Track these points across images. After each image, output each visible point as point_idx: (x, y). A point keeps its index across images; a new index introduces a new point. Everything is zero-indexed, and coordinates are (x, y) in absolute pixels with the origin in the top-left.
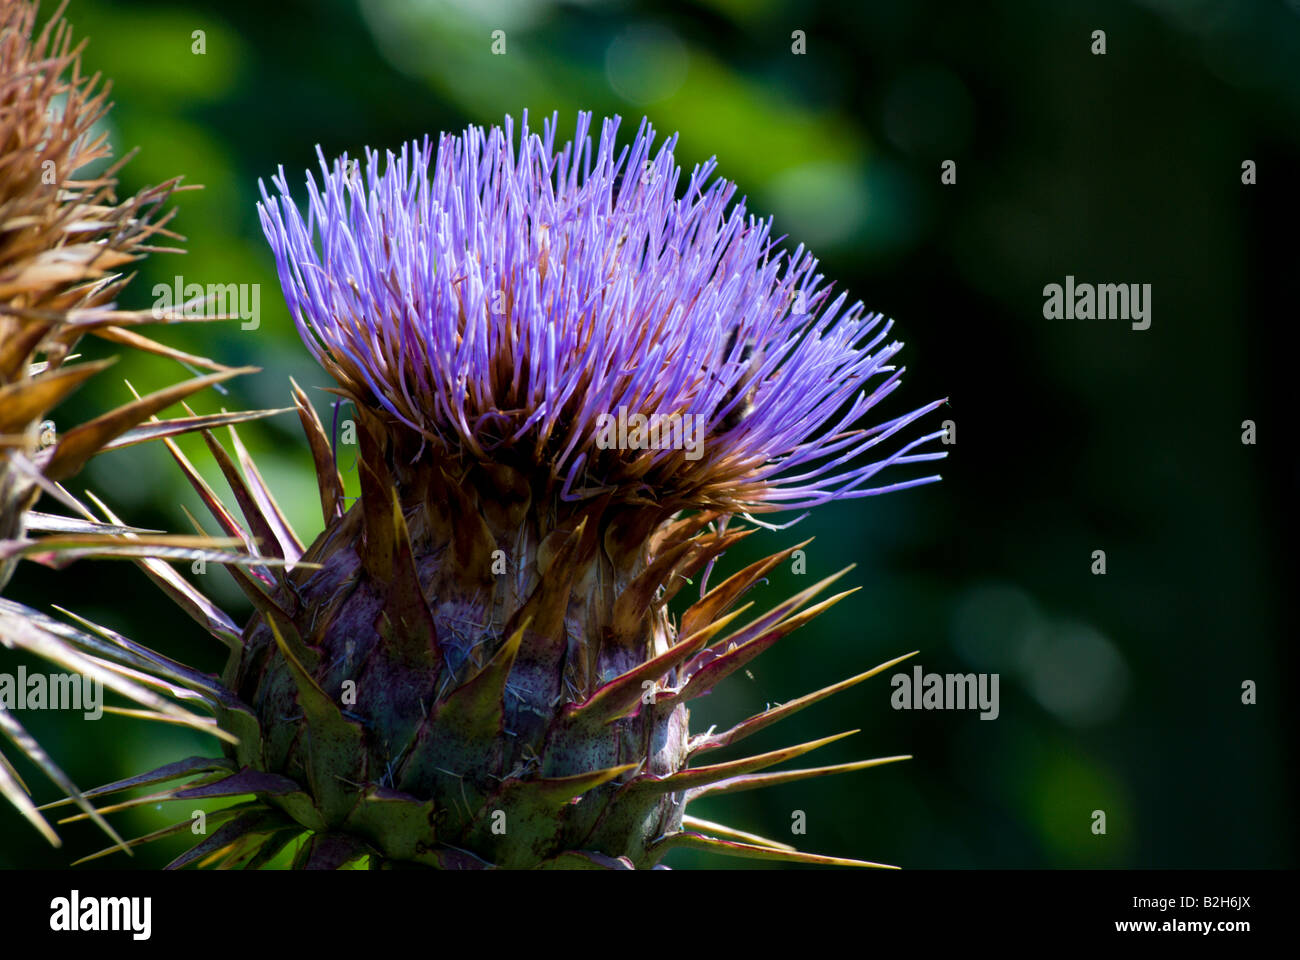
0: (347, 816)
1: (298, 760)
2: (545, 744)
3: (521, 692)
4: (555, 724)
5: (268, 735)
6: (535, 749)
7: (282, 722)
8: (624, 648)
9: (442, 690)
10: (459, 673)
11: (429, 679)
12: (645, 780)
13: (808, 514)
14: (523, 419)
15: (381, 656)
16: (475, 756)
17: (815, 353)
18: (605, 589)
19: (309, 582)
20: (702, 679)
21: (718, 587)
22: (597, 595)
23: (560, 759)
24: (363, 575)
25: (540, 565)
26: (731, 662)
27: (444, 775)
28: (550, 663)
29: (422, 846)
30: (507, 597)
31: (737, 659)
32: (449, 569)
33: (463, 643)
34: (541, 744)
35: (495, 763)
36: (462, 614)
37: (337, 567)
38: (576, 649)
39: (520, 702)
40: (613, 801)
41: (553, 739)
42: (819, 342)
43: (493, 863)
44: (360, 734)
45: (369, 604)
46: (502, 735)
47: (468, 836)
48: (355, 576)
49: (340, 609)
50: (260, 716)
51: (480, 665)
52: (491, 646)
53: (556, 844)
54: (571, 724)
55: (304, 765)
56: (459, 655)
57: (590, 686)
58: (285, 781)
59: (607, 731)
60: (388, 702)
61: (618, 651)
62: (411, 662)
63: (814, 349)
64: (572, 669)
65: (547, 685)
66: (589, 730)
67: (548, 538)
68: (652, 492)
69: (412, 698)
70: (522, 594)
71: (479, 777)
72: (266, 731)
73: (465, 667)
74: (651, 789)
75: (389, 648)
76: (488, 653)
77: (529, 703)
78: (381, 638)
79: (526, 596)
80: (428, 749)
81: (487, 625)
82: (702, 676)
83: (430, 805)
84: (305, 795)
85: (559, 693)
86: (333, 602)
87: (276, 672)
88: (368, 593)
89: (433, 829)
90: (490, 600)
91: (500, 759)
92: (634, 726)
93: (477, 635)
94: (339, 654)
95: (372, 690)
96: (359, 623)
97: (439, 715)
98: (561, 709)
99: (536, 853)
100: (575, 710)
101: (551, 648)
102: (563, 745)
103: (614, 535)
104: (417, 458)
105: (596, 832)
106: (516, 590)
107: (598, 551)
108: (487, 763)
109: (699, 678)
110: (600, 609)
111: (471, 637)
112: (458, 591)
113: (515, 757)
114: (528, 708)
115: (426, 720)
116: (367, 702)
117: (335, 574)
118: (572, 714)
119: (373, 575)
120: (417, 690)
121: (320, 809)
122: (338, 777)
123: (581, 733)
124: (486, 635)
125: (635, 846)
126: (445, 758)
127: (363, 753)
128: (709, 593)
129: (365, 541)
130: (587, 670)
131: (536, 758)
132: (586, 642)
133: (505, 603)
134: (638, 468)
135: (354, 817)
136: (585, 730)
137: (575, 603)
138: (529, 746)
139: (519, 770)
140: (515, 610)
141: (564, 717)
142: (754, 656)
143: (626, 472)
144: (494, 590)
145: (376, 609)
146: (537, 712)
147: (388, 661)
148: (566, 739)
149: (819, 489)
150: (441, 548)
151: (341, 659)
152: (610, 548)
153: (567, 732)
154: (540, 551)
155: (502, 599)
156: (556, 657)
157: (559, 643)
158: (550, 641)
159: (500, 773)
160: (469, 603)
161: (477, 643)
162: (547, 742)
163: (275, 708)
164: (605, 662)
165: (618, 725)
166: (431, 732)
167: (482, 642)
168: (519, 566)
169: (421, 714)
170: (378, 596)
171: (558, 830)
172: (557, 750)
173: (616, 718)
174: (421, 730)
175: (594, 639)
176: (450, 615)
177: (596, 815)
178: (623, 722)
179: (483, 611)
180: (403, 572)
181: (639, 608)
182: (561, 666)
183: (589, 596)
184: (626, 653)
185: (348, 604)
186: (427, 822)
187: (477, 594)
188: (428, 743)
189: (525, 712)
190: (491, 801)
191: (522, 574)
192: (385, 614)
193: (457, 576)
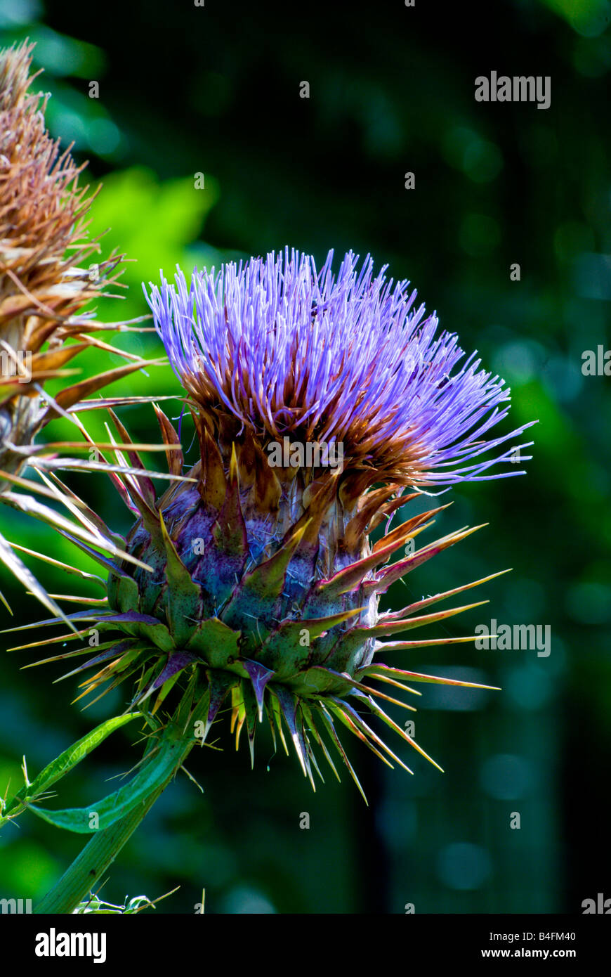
0: (188, 640)
1: (161, 607)
2: (305, 603)
3: (292, 573)
4: (311, 592)
5: (143, 593)
6: (299, 605)
7: (152, 585)
8: (349, 554)
9: (248, 568)
10: (258, 559)
11: (240, 562)
12: (359, 628)
13: (451, 488)
14: (301, 415)
15: (212, 548)
16: (265, 607)
17: (470, 383)
18: (339, 519)
19: (168, 509)
20: (392, 574)
21: (396, 529)
22: (334, 522)
23: (313, 613)
24: (202, 504)
25: (304, 502)
26: (410, 565)
27: (247, 617)
28: (309, 557)
29: (232, 659)
30: (285, 519)
31: (413, 564)
32: (252, 502)
33: (260, 543)
34: (303, 603)
35: (277, 612)
36: (259, 527)
37: (185, 500)
38: (323, 552)
39: (292, 578)
40: (341, 640)
41: (309, 600)
42: (473, 378)
43: (272, 669)
44: (200, 592)
45: (204, 520)
46: (282, 596)
47: (259, 653)
48: (196, 504)
49: (187, 523)
50: (138, 582)
51: (269, 556)
52: (276, 546)
53: (308, 662)
54: (319, 594)
55: (165, 610)
56: (257, 549)
57: (330, 573)
58: (153, 618)
59: (339, 599)
60: (216, 575)
61: (345, 556)
62: (230, 552)
63: (468, 383)
64: (321, 562)
65: (307, 570)
66: (329, 597)
67: (309, 487)
68: (371, 463)
69: (230, 573)
70: (294, 518)
71: (268, 619)
72: (142, 591)
73: (261, 555)
74: (361, 634)
75: (217, 544)
76: (275, 549)
77: (297, 579)
78: (213, 538)
79: (296, 519)
80: (238, 602)
81: (274, 533)
82: (393, 572)
83: (239, 633)
84: (165, 627)
85: (313, 575)
86: (183, 519)
87: (149, 557)
88: (203, 514)
89: (238, 649)
90: (275, 519)
91: (280, 610)
92: (354, 598)
93: (268, 539)
94: (187, 547)
95: (207, 567)
96: (199, 531)
97: (245, 583)
98: (314, 584)
99: (296, 667)
100: (323, 584)
101: (310, 549)
102: (315, 605)
103: (344, 489)
104: (240, 433)
105: (329, 658)
106: (290, 515)
107: (336, 497)
108: (272, 612)
109: (390, 573)
110: (336, 530)
111: (265, 540)
112: (256, 514)
113: (288, 609)
114: (296, 582)
115: (238, 585)
116: (204, 574)
117: (183, 504)
118: (321, 587)
119: (208, 504)
120: (233, 568)
121: (173, 636)
122: (185, 616)
123: (324, 599)
124: (273, 539)
125: (350, 668)
126: (248, 608)
127: (201, 603)
128: (391, 532)
129: (204, 483)
130: (328, 563)
131: (300, 610)
132: (328, 548)
133: (284, 522)
134: (365, 446)
135: (193, 641)
136: (327, 597)
137: (324, 526)
138: (296, 603)
139: (290, 616)
140: (290, 526)
141: (315, 589)
142: (423, 562)
143: (358, 449)
144: (278, 514)
145: (208, 522)
146: (301, 584)
147: (216, 552)
148: (317, 601)
149: (457, 474)
150: (246, 490)
151: (189, 549)
152: (342, 496)
153: (317, 597)
154: (304, 494)
155: (282, 520)
156: (312, 554)
157: (315, 546)
158: (310, 544)
159: (279, 617)
160: (263, 521)
161: (268, 543)
162: (306, 602)
163: (148, 578)
164: (338, 561)
165: (345, 596)
166: (241, 592)
167: (270, 543)
168: (292, 502)
169: (235, 582)
170: (209, 515)
171: (310, 654)
172: (312, 607)
173: (345, 592)
174: (235, 591)
175: (333, 546)
176: (253, 526)
177: (331, 647)
178: (348, 594)
179: (271, 526)
180: (233, 495)
181: (359, 530)
182: (314, 560)
183: (331, 522)
184: (349, 557)
185: (192, 520)
186: (236, 644)
187: (268, 516)
188: (239, 598)
189: (294, 584)
190: (273, 634)
191: (293, 507)
192: (217, 523)
193: (256, 506)
